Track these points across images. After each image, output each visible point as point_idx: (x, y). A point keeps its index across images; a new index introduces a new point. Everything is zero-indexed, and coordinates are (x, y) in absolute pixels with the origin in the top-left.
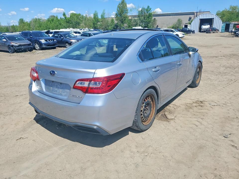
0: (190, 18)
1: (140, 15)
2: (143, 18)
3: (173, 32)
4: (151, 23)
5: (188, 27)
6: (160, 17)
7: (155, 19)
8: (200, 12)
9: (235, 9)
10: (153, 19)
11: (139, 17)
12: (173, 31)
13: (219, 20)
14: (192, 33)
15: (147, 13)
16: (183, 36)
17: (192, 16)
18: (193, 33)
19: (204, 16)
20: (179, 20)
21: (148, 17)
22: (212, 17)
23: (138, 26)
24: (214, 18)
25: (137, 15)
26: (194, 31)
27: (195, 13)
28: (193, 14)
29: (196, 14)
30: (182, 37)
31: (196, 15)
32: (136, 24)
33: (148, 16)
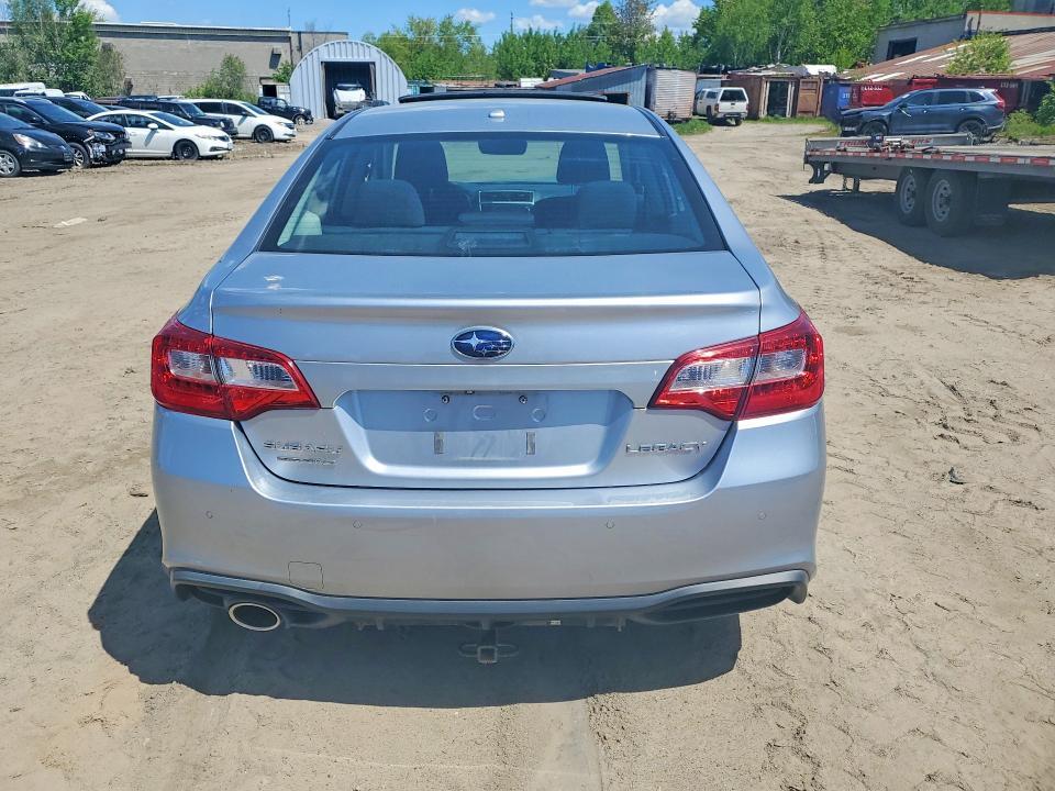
0: (275, 57)
1: (21, 24)
2: (41, 38)
3: (245, 116)
4: (91, 70)
5: (281, 96)
6: (135, 42)
7: (107, 49)
8: (311, 33)
9: (426, 32)
10: (99, 47)
11: (19, 31)
12: (245, 111)
13: (395, 71)
14: (302, 120)
15: (63, 13)
16: (290, 131)
17: (280, 47)
18: (306, 119)
19: (337, 52)
20: (229, 62)
21: (74, 36)
22: (367, 59)
23: (22, 81)
24: (374, 63)
25: (8, 23)
26: (309, 113)
27: (290, 35)
28: (284, 37)
29: (294, 38)
30: (287, 137)
31: (297, 44)
32: (11, 71)
33: (73, 29)
